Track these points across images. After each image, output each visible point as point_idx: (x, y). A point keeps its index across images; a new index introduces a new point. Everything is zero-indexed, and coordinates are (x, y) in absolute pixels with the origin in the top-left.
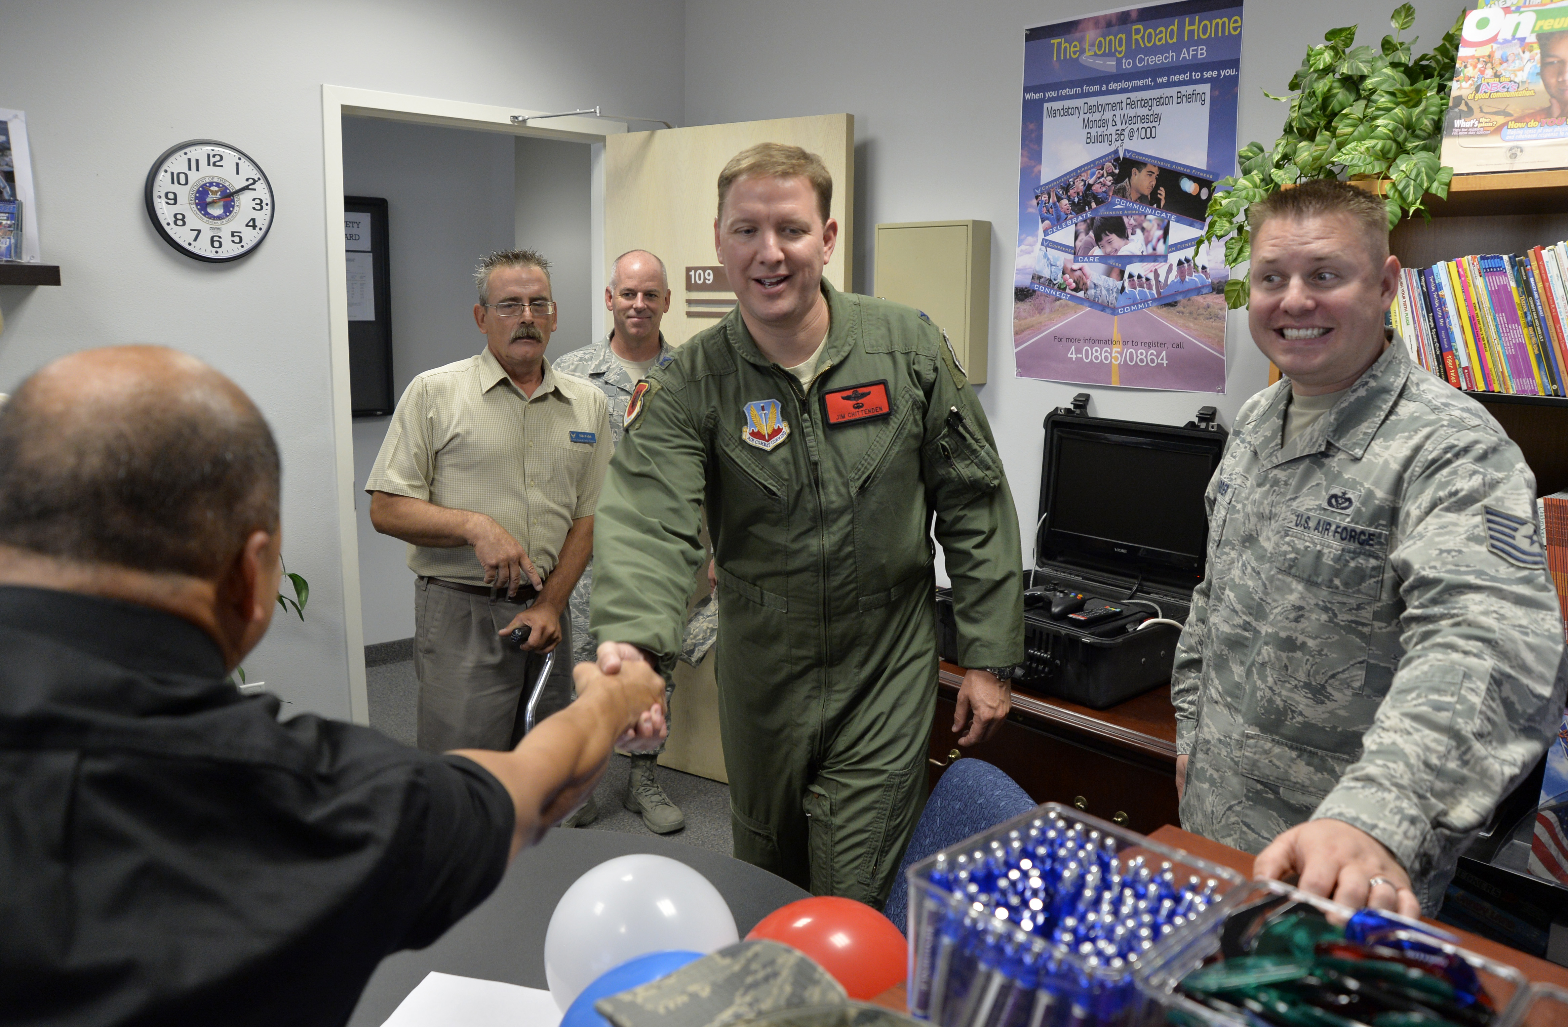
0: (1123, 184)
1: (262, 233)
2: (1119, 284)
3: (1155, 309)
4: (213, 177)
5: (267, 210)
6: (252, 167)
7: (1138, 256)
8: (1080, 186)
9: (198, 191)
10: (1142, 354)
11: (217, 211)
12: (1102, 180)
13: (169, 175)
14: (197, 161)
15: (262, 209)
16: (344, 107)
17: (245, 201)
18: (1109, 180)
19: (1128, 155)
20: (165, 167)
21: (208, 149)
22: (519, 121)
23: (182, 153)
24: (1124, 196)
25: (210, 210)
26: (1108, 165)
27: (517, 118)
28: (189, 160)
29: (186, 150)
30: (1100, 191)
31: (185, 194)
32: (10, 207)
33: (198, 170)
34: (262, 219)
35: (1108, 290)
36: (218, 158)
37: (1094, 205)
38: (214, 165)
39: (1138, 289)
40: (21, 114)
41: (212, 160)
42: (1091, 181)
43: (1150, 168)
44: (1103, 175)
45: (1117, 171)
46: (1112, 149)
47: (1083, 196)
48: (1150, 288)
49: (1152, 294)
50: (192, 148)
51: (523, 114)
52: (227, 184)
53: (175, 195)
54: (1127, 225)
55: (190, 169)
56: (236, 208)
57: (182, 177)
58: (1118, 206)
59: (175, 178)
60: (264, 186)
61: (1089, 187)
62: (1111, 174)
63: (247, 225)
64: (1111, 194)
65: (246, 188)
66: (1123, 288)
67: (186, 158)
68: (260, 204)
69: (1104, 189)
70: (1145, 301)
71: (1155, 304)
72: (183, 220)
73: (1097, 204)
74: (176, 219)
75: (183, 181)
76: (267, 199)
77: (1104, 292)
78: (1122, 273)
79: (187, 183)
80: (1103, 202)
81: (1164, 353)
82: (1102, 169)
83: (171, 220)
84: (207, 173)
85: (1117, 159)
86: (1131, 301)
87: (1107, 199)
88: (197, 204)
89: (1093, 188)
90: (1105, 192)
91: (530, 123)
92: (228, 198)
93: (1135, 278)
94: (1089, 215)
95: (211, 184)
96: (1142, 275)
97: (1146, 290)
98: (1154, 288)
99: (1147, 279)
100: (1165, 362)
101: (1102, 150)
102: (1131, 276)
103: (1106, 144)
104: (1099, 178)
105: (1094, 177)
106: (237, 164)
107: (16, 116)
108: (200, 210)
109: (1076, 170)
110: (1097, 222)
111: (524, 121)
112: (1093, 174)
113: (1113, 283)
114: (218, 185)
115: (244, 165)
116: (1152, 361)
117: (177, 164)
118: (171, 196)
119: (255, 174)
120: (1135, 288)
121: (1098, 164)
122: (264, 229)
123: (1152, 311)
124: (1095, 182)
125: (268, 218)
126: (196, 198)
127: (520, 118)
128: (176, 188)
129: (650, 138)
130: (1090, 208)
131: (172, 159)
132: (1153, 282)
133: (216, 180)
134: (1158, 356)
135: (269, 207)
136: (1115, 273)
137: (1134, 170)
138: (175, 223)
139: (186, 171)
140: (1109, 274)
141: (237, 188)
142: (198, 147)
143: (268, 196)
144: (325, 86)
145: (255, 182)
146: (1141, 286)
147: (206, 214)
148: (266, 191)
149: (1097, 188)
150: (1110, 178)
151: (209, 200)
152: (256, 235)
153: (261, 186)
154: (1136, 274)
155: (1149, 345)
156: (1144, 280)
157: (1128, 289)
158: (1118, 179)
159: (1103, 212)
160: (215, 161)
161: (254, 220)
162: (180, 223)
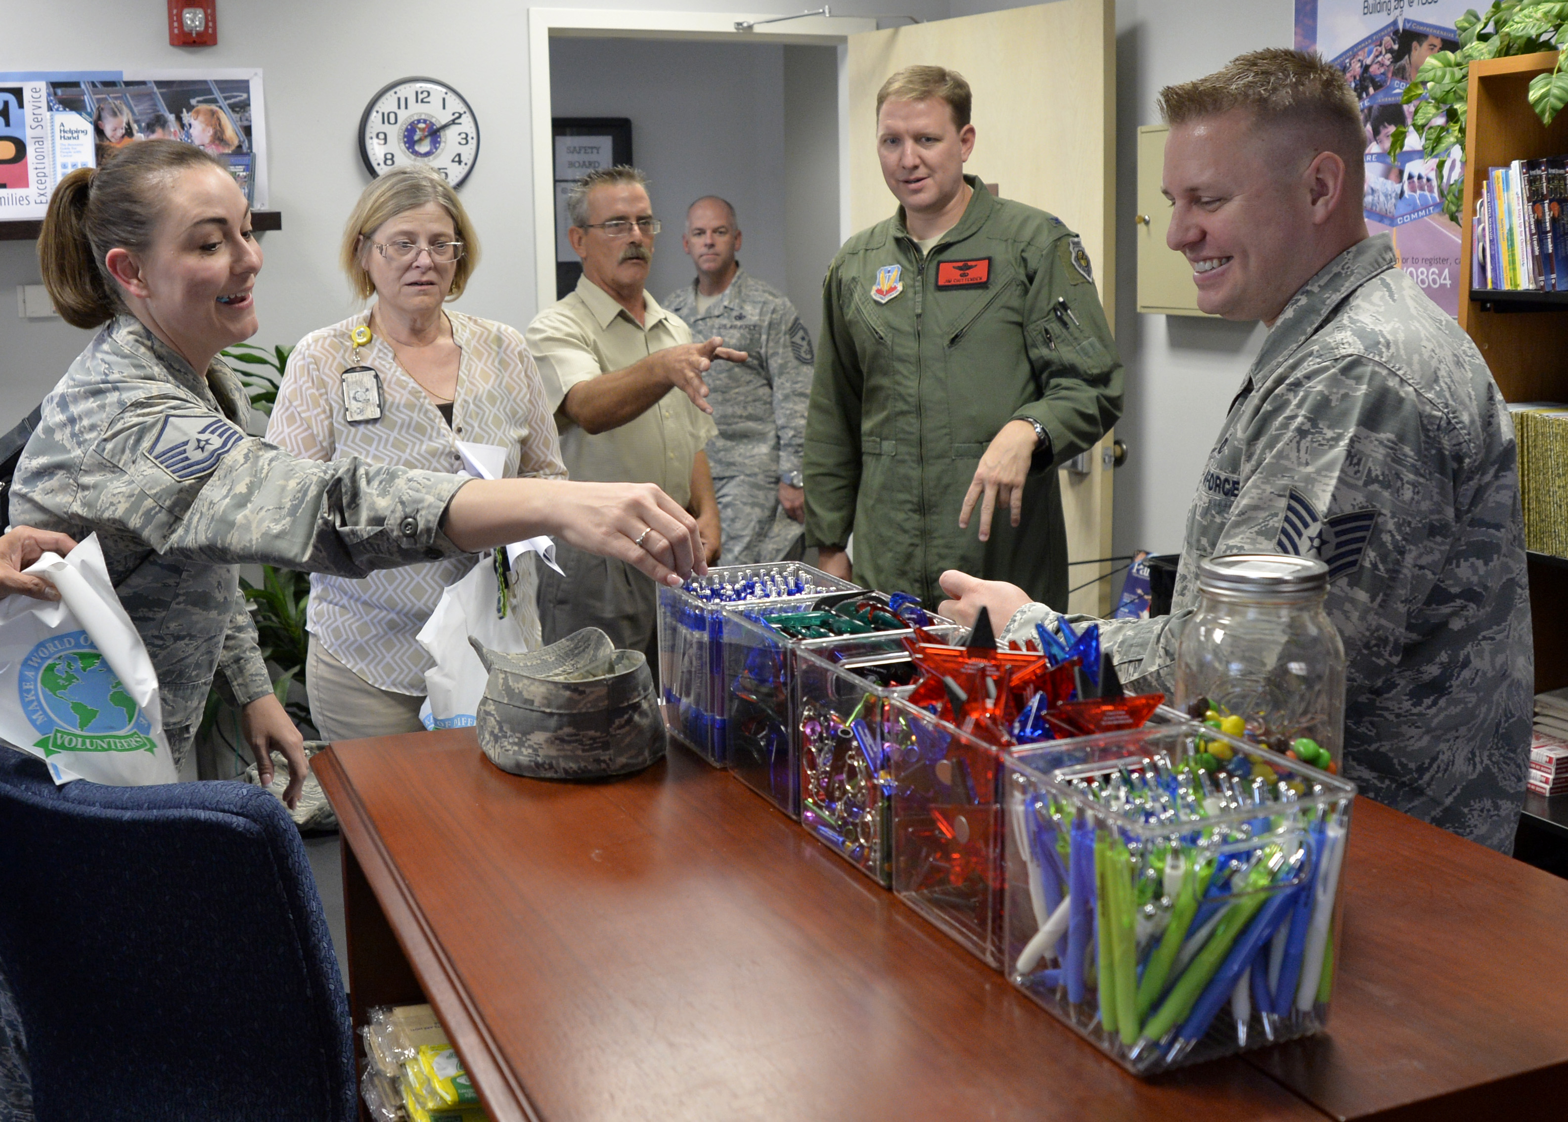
0: (1403, 62)
1: (467, 168)
2: (1397, 187)
3: (1437, 216)
4: (421, 114)
5: (473, 143)
6: (458, 100)
7: (1418, 152)
8: (1356, 68)
9: (407, 130)
10: (1422, 273)
11: (424, 148)
12: (1380, 59)
13: (380, 115)
14: (406, 99)
15: (467, 143)
16: (551, 30)
17: (451, 136)
18: (1387, 58)
19: (1408, 26)
20: (376, 108)
21: (419, 86)
22: (744, 29)
23: (392, 92)
24: (1403, 78)
25: (417, 148)
26: (1387, 39)
27: (741, 24)
28: (399, 99)
29: (396, 89)
30: (1378, 72)
31: (395, 132)
32: (246, 159)
33: (406, 108)
34: (468, 153)
35: (1386, 196)
36: (425, 94)
37: (1371, 90)
38: (422, 101)
39: (1418, 192)
40: (260, 71)
41: (420, 97)
42: (1368, 61)
43: (1432, 40)
44: (1381, 53)
45: (1396, 47)
46: (1390, 19)
47: (1360, 80)
48: (1431, 190)
49: (1433, 198)
50: (402, 87)
51: (747, 18)
52: (433, 120)
53: (385, 135)
54: (1406, 113)
55: (399, 107)
56: (442, 144)
57: (392, 116)
58: (1397, 91)
59: (385, 119)
60: (470, 119)
61: (1366, 68)
62: (1390, 51)
63: (453, 161)
64: (1390, 75)
65: (453, 122)
66: (1402, 193)
67: (395, 97)
68: (466, 139)
69: (1382, 70)
70: (1426, 207)
71: (1437, 210)
72: (392, 159)
73: (1375, 89)
74: (386, 159)
75: (392, 120)
76: (472, 133)
77: (1382, 198)
78: (1401, 173)
79: (396, 122)
80: (1381, 86)
81: (1446, 271)
82: (1380, 45)
83: (381, 160)
84: (416, 110)
85: (1396, 32)
86: (1410, 209)
87: (1385, 81)
88: (405, 143)
89: (1371, 69)
90: (1383, 74)
91: (758, 29)
92: (434, 133)
93: (1416, 179)
94: (1367, 103)
95: (419, 121)
96: (1423, 174)
97: (1427, 193)
98: (1436, 190)
99: (1428, 180)
100: (1448, 282)
101: (1381, 21)
102: (1410, 177)
103: (1385, 13)
104: (1377, 57)
105: (1372, 56)
106: (444, 99)
107: (256, 74)
108: (408, 148)
109: (1352, 48)
110: (1375, 112)
111: (750, 27)
112: (1370, 52)
113: (1392, 186)
114: (425, 121)
115: (451, 99)
116: (1434, 281)
117: (387, 104)
118: (382, 136)
119: (461, 108)
120: (1415, 191)
121: (1375, 39)
122: (470, 163)
123: (1433, 219)
124: (1373, 62)
125: (473, 152)
126: (405, 136)
127: (745, 25)
128: (386, 128)
129: (896, 34)
130: (1367, 94)
131: (383, 99)
132: (1435, 183)
133: (423, 117)
134: (1440, 275)
135: (475, 141)
136: (1394, 174)
137: (1415, 44)
138: (385, 163)
139: (395, 109)
140: (1387, 176)
141: (443, 123)
142: (407, 86)
143: (474, 130)
144: (533, 10)
145: (460, 116)
146: (1422, 189)
147: (416, 153)
148: (472, 124)
149: (1375, 70)
150: (1389, 56)
151: (416, 138)
152: (461, 171)
153: (466, 119)
154: (1416, 174)
155: (1430, 262)
156: (1425, 180)
157: (1407, 193)
158: (1398, 56)
159: (1383, 99)
160: (422, 98)
161: (459, 155)
162: (389, 162)
